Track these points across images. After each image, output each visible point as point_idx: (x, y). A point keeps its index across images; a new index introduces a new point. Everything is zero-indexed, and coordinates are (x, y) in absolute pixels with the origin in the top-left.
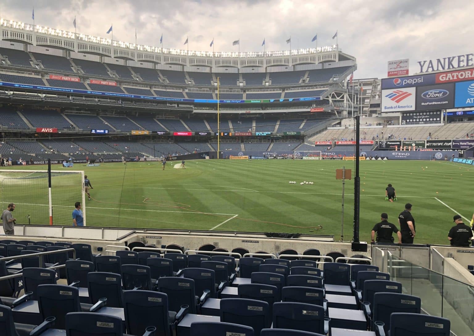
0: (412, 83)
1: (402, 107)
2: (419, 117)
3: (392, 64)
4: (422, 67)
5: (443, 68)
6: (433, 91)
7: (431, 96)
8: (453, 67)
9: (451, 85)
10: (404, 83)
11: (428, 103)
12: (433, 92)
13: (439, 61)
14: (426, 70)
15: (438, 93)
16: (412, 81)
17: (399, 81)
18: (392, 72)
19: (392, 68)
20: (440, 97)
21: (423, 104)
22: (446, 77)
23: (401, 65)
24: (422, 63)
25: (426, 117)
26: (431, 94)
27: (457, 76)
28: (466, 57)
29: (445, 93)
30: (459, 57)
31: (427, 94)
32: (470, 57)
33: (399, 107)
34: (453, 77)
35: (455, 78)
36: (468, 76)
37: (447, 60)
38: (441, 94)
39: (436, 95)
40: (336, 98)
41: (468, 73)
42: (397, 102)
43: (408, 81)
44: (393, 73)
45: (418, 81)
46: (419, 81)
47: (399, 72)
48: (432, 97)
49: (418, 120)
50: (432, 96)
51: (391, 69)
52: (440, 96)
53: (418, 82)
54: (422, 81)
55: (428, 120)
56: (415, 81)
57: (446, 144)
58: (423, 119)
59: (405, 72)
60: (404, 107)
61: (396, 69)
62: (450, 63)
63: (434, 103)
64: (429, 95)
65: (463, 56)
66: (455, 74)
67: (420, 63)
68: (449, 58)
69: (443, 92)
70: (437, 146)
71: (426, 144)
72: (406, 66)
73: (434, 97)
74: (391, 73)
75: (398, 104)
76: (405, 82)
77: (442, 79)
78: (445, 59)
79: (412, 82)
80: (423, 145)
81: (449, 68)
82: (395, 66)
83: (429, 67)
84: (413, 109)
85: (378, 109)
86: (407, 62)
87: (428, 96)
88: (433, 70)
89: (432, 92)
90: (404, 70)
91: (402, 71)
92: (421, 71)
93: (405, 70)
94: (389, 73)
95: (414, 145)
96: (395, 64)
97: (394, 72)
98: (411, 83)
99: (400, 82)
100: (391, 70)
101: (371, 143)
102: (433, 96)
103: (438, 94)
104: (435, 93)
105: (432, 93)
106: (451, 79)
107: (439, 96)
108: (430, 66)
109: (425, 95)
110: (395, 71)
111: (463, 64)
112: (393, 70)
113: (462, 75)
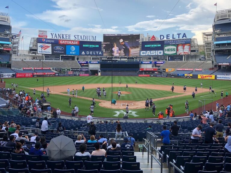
1: (46, 52)
2: (51, 57)
3: (40, 31)
5: (61, 38)
6: (58, 47)
8: (64, 39)
9: (64, 45)
10: (47, 42)
11: (56, 52)
13: (59, 34)
14: (54, 38)
15: (60, 48)
17: (45, 40)
21: (54, 52)
22: (63, 42)
23: (44, 33)
27: (66, 42)
29: (62, 49)
31: (56, 48)
32: (70, 36)
33: (45, 52)
34: (65, 42)
35: (66, 43)
36: (70, 43)
42: (45, 49)
54: (54, 42)
55: (55, 58)
56: (51, 41)
57: (78, 69)
58: (53, 58)
59: (46, 36)
60: (47, 52)
62: (63, 37)
63: (59, 52)
65: (67, 35)
66: (66, 41)
67: (52, 34)
68: (62, 35)
70: (75, 70)
71: (71, 70)
75: (44, 51)
77: (61, 42)
80: (69, 70)
84: (51, 53)
85: (36, 52)
86: (46, 32)
88: (57, 38)
91: (44, 35)
94: (39, 35)
95: (66, 70)
96: (42, 32)
98: (49, 42)
105: (58, 48)
108: (56, 36)
109: (55, 48)
111: (68, 38)
112: (41, 34)
113: (68, 42)
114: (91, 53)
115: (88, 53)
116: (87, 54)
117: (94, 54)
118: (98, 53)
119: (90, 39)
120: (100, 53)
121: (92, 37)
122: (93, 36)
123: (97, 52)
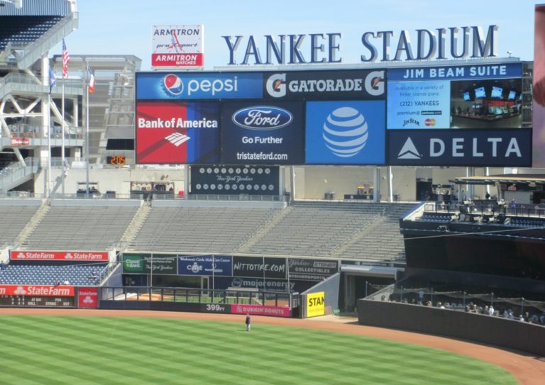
0: (211, 90)
2: (229, 179)
3: (161, 33)
4: (232, 50)
5: (280, 61)
7: (254, 121)
8: (301, 61)
10: (190, 89)
12: (260, 111)
13: (269, 38)
14: (242, 61)
16: (210, 85)
18: (161, 55)
19: (162, 44)
20: (273, 125)
23: (182, 39)
24: (233, 41)
25: (246, 179)
26: (255, 117)
27: (315, 86)
28: (327, 37)
29: (283, 119)
30: (313, 36)
31: (245, 115)
32: (337, 41)
36: (330, 88)
37: (287, 41)
38: (276, 119)
39: (267, 119)
40: (17, 112)
41: (330, 83)
43: (200, 83)
44: (164, 58)
45: (225, 86)
46: (229, 88)
47: (178, 56)
48: (256, 126)
49: (227, 187)
50: (256, 123)
51: (158, 46)
52: (275, 123)
53: (226, 89)
54: (236, 89)
55: (249, 187)
56: (218, 86)
58: (238, 185)
59: (194, 58)
61: (172, 47)
62: (294, 50)
64: (250, 119)
65: (322, 35)
67: (227, 39)
68: (292, 37)
69: (279, 115)
72: (196, 45)
73: (261, 126)
74: (159, 58)
76: (194, 86)
78: (282, 37)
79: (211, 88)
81: (292, 61)
82: (168, 39)
83: (247, 53)
86: (197, 34)
87: (248, 121)
88: (258, 62)
89: (256, 113)
90: (191, 55)
91: (185, 55)
92: (232, 62)
93: (194, 54)
94: (154, 56)
96: (170, 36)
97: (167, 55)
98: (208, 90)
99: (181, 87)
100: (160, 51)
101: (103, 258)
102: (259, 121)
103: (269, 118)
104: (263, 115)
106: (306, 90)
107: (271, 124)
108: (252, 51)
109: (241, 119)
110: (170, 55)
111: (322, 55)
112: (164, 50)
113: (321, 86)
114: (455, 147)
115: (437, 147)
116: (432, 154)
117: (475, 154)
118: (502, 147)
119: (459, 52)
120: (514, 147)
121: (470, 34)
122: (475, 29)
123: (495, 141)
